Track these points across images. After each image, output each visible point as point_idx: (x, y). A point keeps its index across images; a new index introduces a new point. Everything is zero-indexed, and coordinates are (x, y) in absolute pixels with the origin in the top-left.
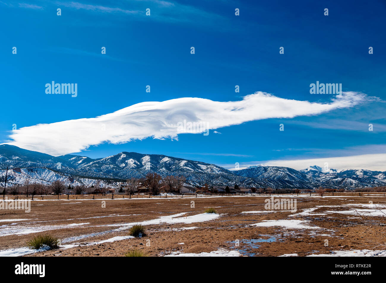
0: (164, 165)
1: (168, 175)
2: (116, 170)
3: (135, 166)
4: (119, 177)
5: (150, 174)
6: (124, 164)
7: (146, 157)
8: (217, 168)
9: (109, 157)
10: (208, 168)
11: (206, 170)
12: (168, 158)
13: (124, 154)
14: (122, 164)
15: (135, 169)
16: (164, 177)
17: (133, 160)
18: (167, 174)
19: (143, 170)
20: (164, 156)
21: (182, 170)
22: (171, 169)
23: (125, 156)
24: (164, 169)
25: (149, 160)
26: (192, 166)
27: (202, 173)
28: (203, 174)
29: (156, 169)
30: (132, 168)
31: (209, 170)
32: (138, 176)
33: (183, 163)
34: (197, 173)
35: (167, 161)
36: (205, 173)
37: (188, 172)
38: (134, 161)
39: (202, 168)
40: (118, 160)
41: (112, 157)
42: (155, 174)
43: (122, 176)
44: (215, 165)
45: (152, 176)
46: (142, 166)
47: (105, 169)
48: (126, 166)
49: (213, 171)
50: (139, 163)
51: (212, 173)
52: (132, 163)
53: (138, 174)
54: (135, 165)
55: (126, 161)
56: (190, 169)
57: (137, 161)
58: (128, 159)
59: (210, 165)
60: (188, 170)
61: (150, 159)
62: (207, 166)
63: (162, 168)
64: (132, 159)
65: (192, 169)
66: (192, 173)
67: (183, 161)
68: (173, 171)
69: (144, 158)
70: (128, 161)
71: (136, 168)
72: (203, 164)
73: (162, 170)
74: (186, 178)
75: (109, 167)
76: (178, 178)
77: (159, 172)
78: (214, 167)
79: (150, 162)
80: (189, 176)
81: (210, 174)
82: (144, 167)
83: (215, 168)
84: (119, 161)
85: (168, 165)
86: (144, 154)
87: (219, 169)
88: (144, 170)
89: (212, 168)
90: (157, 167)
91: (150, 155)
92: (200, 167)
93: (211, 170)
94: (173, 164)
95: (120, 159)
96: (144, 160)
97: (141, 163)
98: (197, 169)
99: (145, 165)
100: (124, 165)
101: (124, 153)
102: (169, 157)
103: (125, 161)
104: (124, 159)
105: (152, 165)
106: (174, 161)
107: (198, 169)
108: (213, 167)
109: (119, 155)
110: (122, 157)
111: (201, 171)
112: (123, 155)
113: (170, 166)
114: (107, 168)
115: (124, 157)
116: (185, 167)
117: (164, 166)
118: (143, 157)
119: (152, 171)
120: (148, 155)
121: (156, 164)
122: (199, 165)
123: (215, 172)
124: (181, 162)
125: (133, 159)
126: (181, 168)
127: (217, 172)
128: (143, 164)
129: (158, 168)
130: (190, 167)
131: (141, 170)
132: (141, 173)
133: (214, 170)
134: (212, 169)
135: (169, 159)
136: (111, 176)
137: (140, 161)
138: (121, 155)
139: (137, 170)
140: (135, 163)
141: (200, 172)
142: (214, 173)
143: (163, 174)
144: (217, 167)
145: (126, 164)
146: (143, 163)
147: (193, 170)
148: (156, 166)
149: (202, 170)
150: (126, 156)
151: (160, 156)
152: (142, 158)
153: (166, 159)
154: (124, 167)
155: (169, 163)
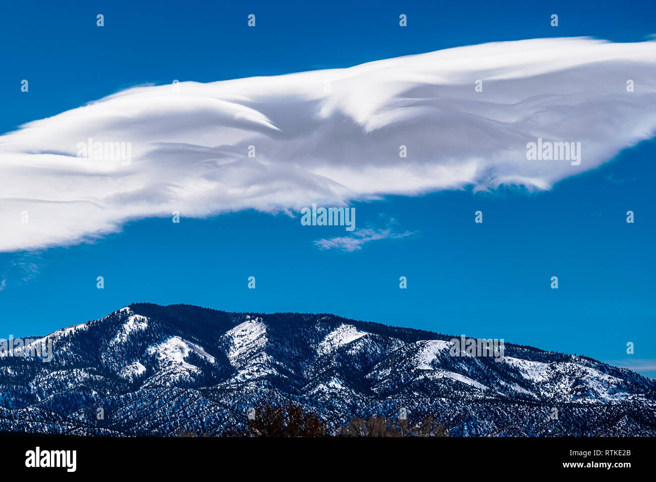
0: (334, 363)
1: (359, 416)
2: (103, 396)
3: (193, 375)
4: (118, 428)
5: (269, 410)
6: (138, 364)
7: (246, 325)
8: (606, 377)
9: (67, 332)
10: (557, 378)
11: (548, 386)
12: (354, 329)
13: (138, 316)
14: (130, 363)
15: (194, 386)
16: (337, 426)
17: (183, 345)
18: (353, 407)
19: (231, 390)
20: (334, 322)
21: (428, 388)
22: (374, 382)
23: (144, 326)
24: (336, 384)
25: (264, 341)
26: (478, 369)
27: (529, 401)
28: (532, 406)
29: (300, 387)
30: (182, 383)
31: (564, 386)
32: (209, 422)
33: (429, 352)
34: (504, 400)
35: (350, 346)
36: (545, 402)
37: (456, 399)
38: (187, 350)
39: (525, 376)
40: (112, 343)
41: (81, 332)
42: (295, 411)
43: (131, 423)
44: (593, 361)
45: (281, 418)
46: (230, 371)
47: (49, 392)
48: (148, 374)
49: (585, 392)
50: (212, 360)
51: (580, 400)
52: (178, 357)
53: (208, 410)
54: (194, 368)
55: (152, 350)
56: (468, 382)
57: (202, 349)
58: (160, 341)
59: (567, 359)
60: (459, 385)
61: (269, 334)
62: (553, 368)
63: (326, 379)
64: (175, 341)
65: (476, 384)
66: (477, 400)
67: (430, 342)
68: (383, 395)
69: (237, 331)
70: (162, 347)
71: (198, 382)
72: (534, 354)
73: (326, 389)
74: (447, 426)
75: (66, 381)
76: (409, 427)
77: (313, 401)
78: (589, 370)
79: (269, 351)
80: (465, 417)
81: (571, 405)
82: (238, 378)
83: (596, 373)
84: (117, 349)
85: (358, 366)
86: (235, 315)
87: (614, 380)
88: (239, 389)
89: (578, 374)
90: (299, 377)
91: (266, 319)
92: (516, 370)
93: (575, 384)
94: (383, 357)
95: (120, 338)
96: (236, 341)
97: (222, 357)
98: (503, 383)
99: (242, 368)
100: (141, 369)
101: (137, 308)
102: (360, 326)
103: (146, 347)
104: (141, 340)
105: (275, 366)
106: (386, 344)
107: (509, 380)
108: (584, 368)
109: (117, 321)
110: (128, 330)
111: (525, 391)
112: (132, 319)
113: (368, 369)
114: (60, 386)
115: (141, 331)
116: (440, 374)
117: (338, 369)
118: (232, 326)
119: (278, 395)
120: (254, 316)
121: (296, 362)
122: (515, 361)
123: (597, 395)
124: (422, 345)
125: (184, 337)
126: (421, 377)
127: (605, 396)
128: (233, 363)
129: (306, 381)
130: (464, 373)
131: (222, 390)
132: (226, 407)
133: (591, 384)
134: (578, 382)
135: (362, 334)
136: (79, 424)
137: (220, 349)
138: (125, 319)
139: (205, 393)
140: (192, 359)
141: (519, 396)
142: (592, 401)
143: (332, 408)
144: (602, 368)
145: (152, 363)
146: (233, 355)
147: (484, 388)
148: (298, 369)
149: (527, 384)
150: (149, 323)
151: (313, 319)
152: (229, 333)
153: (345, 336)
154: (139, 381)
155: (362, 355)
